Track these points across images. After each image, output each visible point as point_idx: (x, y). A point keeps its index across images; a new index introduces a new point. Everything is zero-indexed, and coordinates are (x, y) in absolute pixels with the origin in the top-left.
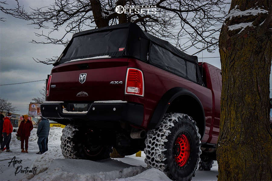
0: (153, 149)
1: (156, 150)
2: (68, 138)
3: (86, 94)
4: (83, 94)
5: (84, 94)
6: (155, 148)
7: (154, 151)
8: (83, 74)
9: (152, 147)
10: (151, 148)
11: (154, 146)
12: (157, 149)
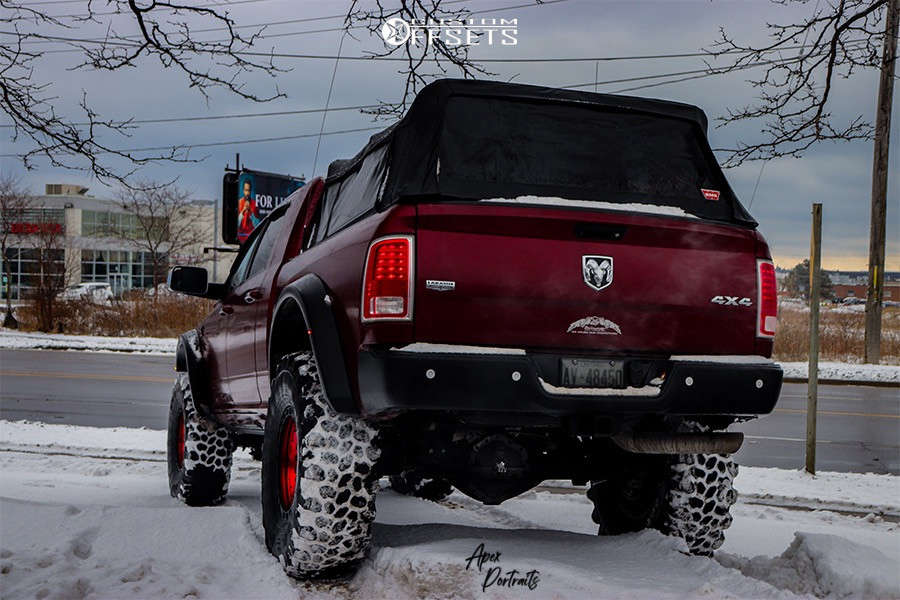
0: (712, 478)
1: (721, 480)
2: (356, 470)
3: (613, 326)
4: (600, 326)
5: (603, 326)
6: (720, 475)
7: (716, 483)
8: (603, 260)
9: (708, 472)
10: (706, 477)
11: (715, 468)
12: (723, 476)
